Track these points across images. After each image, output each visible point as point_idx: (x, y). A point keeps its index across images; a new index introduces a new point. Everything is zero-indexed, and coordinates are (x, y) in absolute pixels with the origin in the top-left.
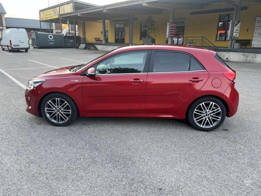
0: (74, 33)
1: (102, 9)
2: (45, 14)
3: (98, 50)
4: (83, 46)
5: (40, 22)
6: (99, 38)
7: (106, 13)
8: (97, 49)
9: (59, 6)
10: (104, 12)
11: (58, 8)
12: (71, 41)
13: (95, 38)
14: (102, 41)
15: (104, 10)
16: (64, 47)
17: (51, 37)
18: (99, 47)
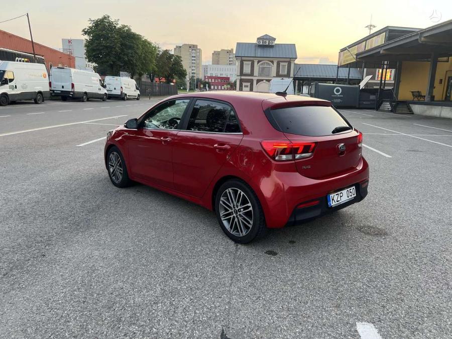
0: (379, 83)
1: (418, 37)
2: (345, 55)
3: (413, 114)
4: (387, 106)
5: (338, 67)
6: (419, 92)
7: (424, 43)
8: (411, 112)
9: (366, 40)
10: (420, 42)
11: (365, 42)
12: (372, 97)
13: (412, 92)
14: (425, 96)
15: (421, 39)
16: (357, 107)
17: (338, 91)
18: (417, 109)
